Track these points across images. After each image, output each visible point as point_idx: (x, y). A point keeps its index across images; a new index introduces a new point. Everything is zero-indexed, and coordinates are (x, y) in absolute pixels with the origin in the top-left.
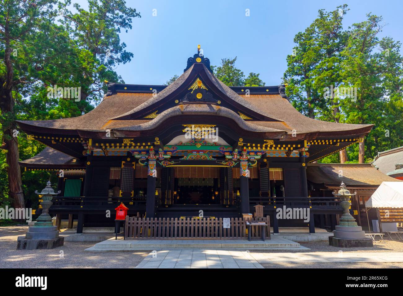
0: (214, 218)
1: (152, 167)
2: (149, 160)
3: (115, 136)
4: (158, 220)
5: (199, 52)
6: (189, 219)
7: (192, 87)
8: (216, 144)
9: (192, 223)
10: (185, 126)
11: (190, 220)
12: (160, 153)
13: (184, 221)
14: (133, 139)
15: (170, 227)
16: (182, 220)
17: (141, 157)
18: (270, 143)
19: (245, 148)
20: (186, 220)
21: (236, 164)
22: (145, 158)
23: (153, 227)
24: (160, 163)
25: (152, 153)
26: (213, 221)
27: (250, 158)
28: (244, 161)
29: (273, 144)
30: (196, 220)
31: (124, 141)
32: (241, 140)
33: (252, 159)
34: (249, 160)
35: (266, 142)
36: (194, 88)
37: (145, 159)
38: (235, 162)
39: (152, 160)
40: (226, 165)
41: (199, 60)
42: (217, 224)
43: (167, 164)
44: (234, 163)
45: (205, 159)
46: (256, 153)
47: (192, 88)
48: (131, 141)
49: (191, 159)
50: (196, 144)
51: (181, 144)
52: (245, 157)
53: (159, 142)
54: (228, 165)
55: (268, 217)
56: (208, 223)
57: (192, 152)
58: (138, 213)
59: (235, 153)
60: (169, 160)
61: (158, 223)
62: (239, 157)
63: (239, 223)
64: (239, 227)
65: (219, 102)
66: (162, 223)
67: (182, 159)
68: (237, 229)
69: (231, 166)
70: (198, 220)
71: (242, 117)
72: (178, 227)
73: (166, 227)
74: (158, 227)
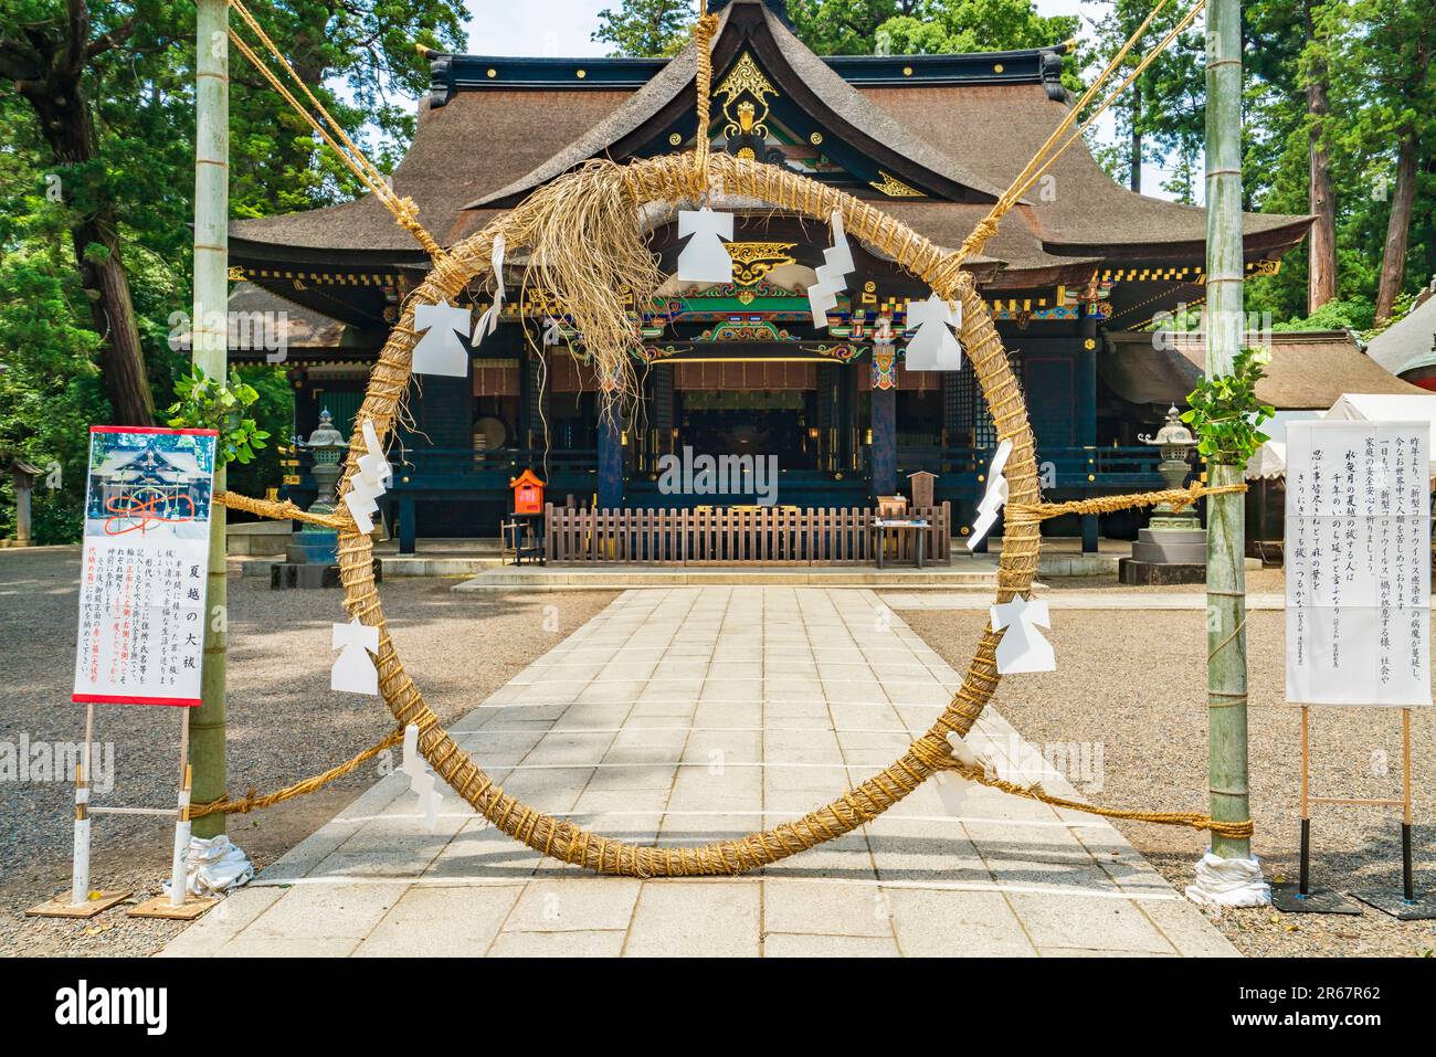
0: (793, 508)
4: (634, 514)
6: (719, 510)
7: (725, 87)
8: (799, 293)
9: (730, 523)
11: (725, 513)
13: (708, 518)
15: (668, 534)
16: (702, 514)
19: (884, 307)
20: (714, 514)
21: (861, 352)
23: (622, 534)
26: (787, 518)
28: (883, 343)
30: (742, 515)
31: (532, 297)
32: (870, 286)
36: (730, 89)
38: (859, 346)
40: (829, 356)
43: (653, 354)
44: (853, 349)
45: (769, 337)
47: (726, 90)
49: (722, 338)
50: (739, 293)
51: (692, 295)
52: (886, 331)
54: (835, 358)
55: (946, 505)
56: (775, 523)
57: (727, 318)
58: (570, 498)
59: (855, 321)
60: (661, 342)
61: (634, 524)
62: (868, 331)
63: (861, 523)
64: (861, 533)
65: (816, 139)
66: (645, 524)
67: (700, 338)
68: (856, 538)
69: (844, 360)
70: (747, 514)
71: (892, 188)
72: (691, 534)
73: (657, 534)
74: (634, 534)
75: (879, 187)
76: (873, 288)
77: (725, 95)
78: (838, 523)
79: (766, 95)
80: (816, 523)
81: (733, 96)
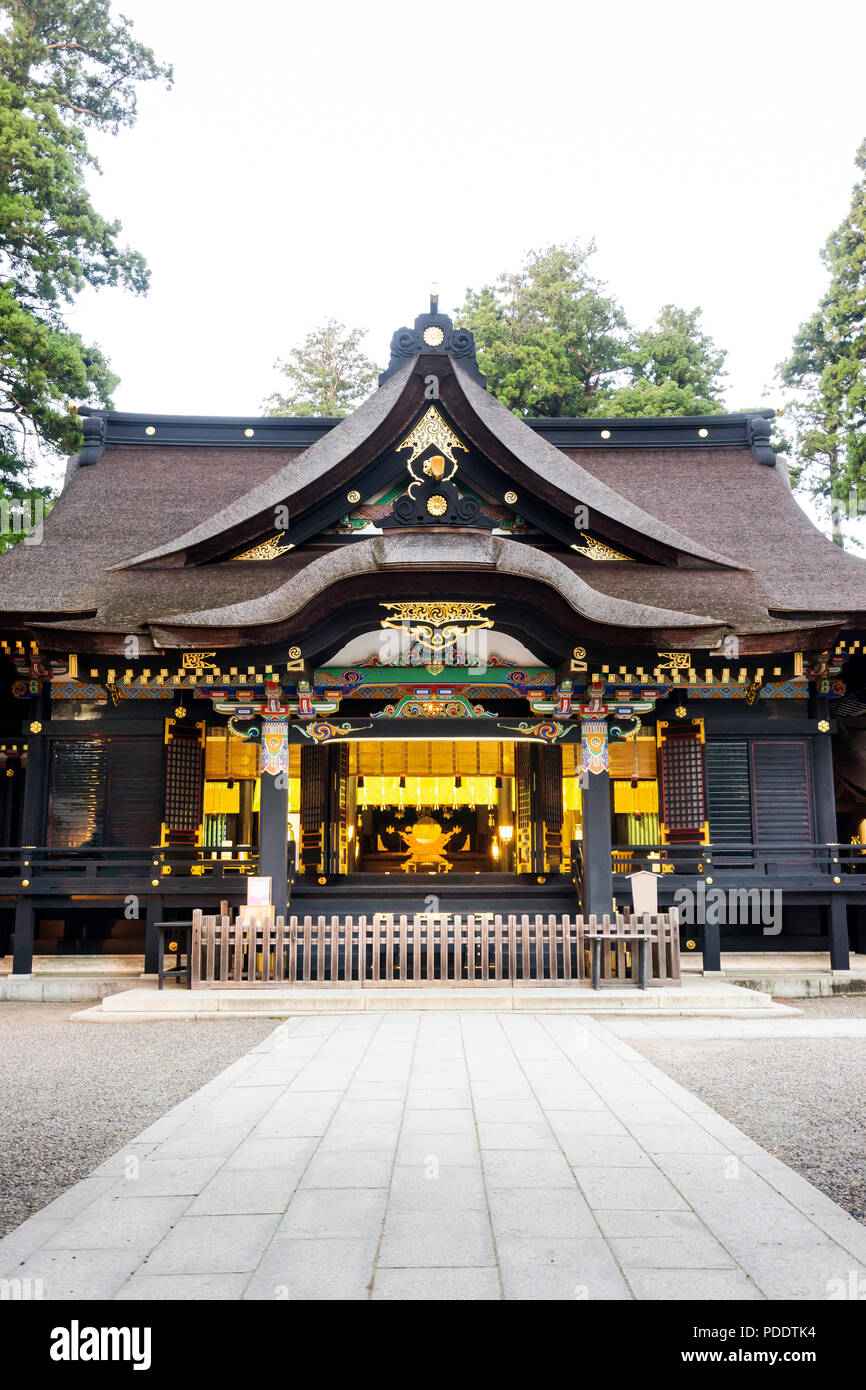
0: (489, 916)
1: (276, 745)
2: (263, 720)
3: (157, 645)
4: (301, 922)
5: (434, 306)
6: (404, 918)
7: (409, 442)
8: (496, 664)
9: (417, 934)
10: (389, 606)
11: (410, 922)
12: (301, 696)
13: (390, 928)
14: (214, 654)
15: (342, 948)
16: (383, 923)
17: (237, 709)
18: (679, 662)
19: (595, 678)
20: (397, 922)
21: (568, 729)
22: (249, 712)
23: (287, 948)
24: (302, 730)
25: (274, 695)
26: (486, 928)
27: (618, 709)
28: (594, 720)
29: (689, 665)
30: (430, 924)
31: (186, 662)
32: (580, 653)
33: (624, 714)
34: (611, 720)
35: (666, 661)
36: (415, 444)
37: (249, 718)
38: (565, 723)
39: (275, 721)
40: (532, 735)
41: (434, 337)
42: (499, 934)
43: (326, 732)
44: (559, 727)
45: (461, 714)
46: (637, 693)
47: (410, 445)
48: (209, 660)
49: (408, 715)
51: (373, 664)
52: (597, 706)
53: (302, 661)
54: (538, 737)
55: (674, 912)
56: (471, 934)
57: (412, 689)
58: (223, 904)
59: (561, 695)
60: (335, 718)
61: (301, 935)
62: (576, 707)
63: (573, 933)
64: (574, 946)
65: (510, 498)
66: (314, 935)
67: (380, 715)
68: (567, 952)
69: (549, 740)
70: (437, 923)
71: (596, 553)
72: (369, 947)
73: (328, 948)
74: (300, 948)
75: (582, 550)
76: (583, 654)
77: (409, 451)
78: (546, 933)
79: (455, 451)
80: (519, 934)
81: (418, 451)
